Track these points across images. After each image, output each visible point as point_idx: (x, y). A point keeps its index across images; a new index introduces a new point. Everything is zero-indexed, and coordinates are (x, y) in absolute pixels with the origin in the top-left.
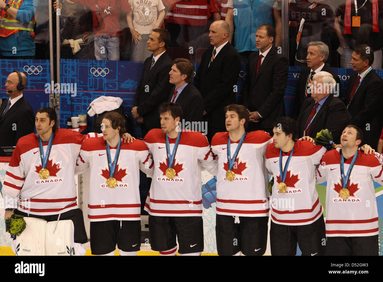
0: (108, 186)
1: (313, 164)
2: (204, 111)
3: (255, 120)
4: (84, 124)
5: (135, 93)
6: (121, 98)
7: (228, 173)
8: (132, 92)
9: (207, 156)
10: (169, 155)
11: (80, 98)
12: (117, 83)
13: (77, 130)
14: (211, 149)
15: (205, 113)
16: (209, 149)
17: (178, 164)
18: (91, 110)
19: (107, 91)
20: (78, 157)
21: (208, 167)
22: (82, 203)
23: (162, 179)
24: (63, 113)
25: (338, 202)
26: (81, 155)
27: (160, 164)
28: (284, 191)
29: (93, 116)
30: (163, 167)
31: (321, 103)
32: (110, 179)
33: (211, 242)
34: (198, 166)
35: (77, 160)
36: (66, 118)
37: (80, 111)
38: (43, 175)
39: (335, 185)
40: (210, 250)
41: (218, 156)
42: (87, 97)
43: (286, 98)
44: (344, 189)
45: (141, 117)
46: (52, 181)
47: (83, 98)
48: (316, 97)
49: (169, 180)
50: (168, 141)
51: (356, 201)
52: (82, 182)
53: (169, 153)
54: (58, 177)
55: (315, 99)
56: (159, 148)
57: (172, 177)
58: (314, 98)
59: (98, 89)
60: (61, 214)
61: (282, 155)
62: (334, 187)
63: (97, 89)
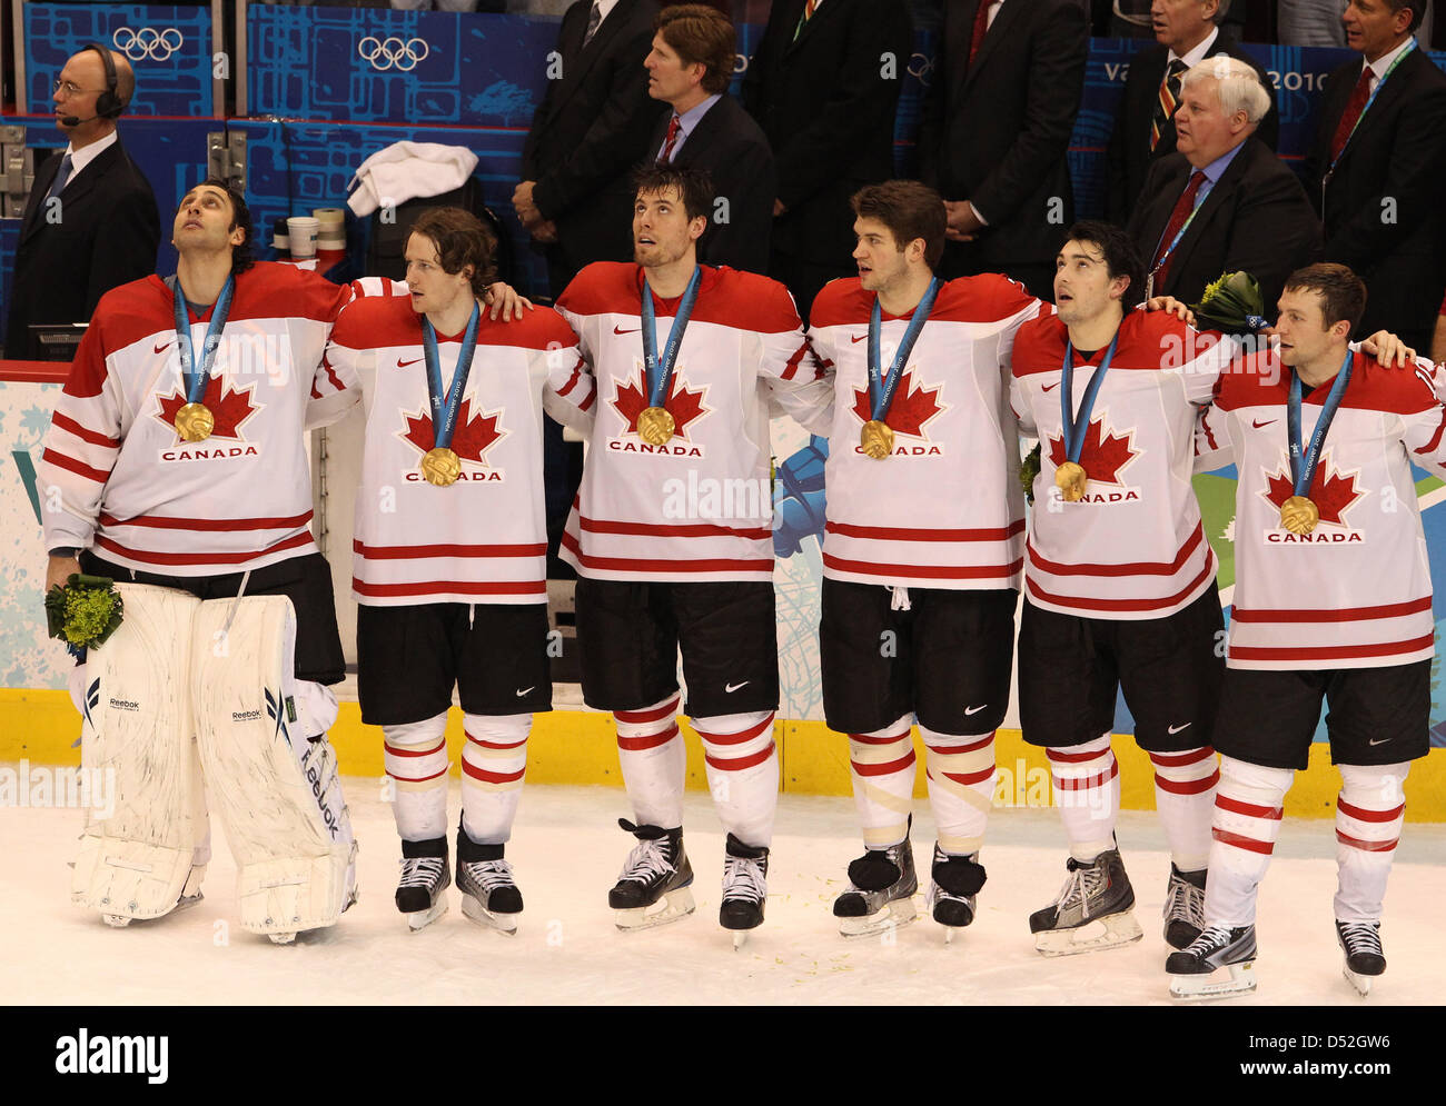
0: (429, 478)
1: (1187, 399)
2: (777, 201)
3: (962, 233)
4: (334, 245)
5: (524, 132)
6: (471, 149)
7: (868, 431)
8: (511, 126)
9: (793, 364)
10: (651, 358)
11: (321, 149)
12: (457, 94)
13: (310, 265)
14: (809, 339)
15: (779, 208)
16: (802, 341)
17: (684, 390)
18: (360, 192)
19: (422, 123)
20: (319, 367)
21: (795, 404)
22: (327, 531)
23: (623, 446)
24: (259, 203)
25: (1282, 542)
26: (330, 361)
27: (620, 389)
28: (1076, 495)
29: (368, 216)
30: (630, 403)
31: (1214, 173)
32: (433, 454)
33: (800, 680)
34: (757, 400)
35: (315, 378)
36: (268, 220)
37: (320, 195)
38: (190, 429)
39: (1272, 481)
40: (794, 706)
41: (833, 364)
42: (347, 145)
43: (1078, 154)
44: (1296, 498)
45: (546, 220)
46: (219, 453)
47: (331, 149)
48: (1194, 151)
49: (651, 450)
50: (650, 309)
51: (1346, 541)
52: (327, 456)
53: (652, 350)
54: (243, 441)
55: (1192, 158)
56: (617, 331)
57: (661, 440)
58: (1188, 153)
59: (386, 114)
60: (252, 572)
61: (1074, 364)
62: (1267, 489)
63: (381, 116)
